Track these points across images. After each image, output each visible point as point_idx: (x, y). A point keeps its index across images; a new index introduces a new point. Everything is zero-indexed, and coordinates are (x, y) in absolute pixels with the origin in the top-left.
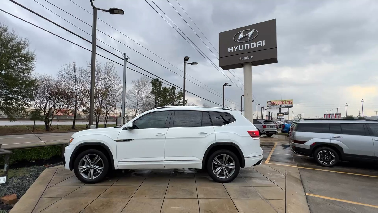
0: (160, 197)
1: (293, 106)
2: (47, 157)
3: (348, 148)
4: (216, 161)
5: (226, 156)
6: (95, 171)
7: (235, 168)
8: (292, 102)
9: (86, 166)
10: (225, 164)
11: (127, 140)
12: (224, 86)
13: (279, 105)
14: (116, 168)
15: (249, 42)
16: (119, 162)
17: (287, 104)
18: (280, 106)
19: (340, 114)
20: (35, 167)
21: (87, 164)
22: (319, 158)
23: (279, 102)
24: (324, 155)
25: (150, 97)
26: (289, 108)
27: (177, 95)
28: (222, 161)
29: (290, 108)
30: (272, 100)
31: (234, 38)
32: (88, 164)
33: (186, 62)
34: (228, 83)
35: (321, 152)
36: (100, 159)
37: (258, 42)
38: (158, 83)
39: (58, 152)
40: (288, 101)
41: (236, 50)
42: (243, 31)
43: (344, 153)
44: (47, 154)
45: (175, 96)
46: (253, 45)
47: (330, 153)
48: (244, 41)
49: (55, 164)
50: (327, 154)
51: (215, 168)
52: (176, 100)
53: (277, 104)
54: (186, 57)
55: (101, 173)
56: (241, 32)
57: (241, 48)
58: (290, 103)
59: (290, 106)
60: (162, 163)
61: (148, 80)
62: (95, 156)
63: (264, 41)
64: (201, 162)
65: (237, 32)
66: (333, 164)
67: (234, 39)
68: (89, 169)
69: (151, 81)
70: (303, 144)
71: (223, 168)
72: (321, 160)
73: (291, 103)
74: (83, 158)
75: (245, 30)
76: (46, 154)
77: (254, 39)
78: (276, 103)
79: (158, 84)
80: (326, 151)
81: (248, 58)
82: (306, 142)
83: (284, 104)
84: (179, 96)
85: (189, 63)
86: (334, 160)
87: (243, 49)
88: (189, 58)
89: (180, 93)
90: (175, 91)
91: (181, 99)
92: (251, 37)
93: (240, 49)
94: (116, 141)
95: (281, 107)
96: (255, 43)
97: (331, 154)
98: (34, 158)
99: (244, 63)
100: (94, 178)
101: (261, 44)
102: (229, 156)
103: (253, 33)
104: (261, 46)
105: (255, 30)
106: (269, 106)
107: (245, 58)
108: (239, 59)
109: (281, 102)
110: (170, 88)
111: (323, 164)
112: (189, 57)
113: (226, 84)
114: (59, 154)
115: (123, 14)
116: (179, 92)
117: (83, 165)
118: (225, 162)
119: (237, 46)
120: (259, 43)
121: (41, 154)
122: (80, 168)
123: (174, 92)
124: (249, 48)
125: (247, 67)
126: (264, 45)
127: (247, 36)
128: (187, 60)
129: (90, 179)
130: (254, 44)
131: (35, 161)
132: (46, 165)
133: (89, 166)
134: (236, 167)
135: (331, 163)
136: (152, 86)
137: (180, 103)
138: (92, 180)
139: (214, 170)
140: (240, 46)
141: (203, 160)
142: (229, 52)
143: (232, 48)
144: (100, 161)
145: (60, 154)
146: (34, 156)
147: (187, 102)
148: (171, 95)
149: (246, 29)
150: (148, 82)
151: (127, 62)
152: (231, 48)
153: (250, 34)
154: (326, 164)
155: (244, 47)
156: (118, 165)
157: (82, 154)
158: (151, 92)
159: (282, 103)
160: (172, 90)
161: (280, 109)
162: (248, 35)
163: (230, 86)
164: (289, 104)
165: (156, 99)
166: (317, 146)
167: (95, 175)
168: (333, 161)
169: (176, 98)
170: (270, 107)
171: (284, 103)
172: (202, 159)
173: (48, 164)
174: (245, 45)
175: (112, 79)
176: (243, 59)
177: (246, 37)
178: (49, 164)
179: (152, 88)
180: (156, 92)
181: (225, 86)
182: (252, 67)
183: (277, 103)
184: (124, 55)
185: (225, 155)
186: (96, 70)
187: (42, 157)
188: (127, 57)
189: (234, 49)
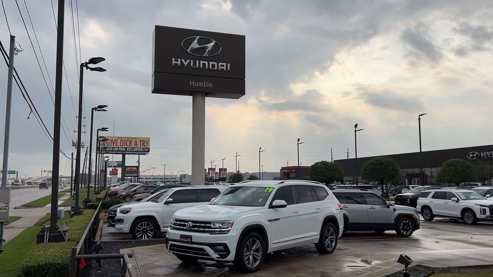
1: (149, 151)
4: (326, 233)
5: (331, 229)
6: (254, 258)
8: (147, 143)
10: (330, 237)
11: (277, 220)
13: (123, 146)
14: (269, 251)
15: (208, 59)
16: (272, 244)
17: (139, 146)
18: (124, 149)
19: (226, 169)
23: (123, 141)
26: (139, 154)
28: (329, 233)
29: (142, 154)
31: (183, 43)
33: (89, 65)
34: (107, 106)
36: (260, 244)
37: (220, 64)
40: (141, 141)
41: (186, 66)
42: (198, 37)
43: (350, 222)
46: (213, 65)
48: (199, 53)
53: (119, 146)
56: (195, 39)
57: (195, 64)
58: (143, 144)
59: (144, 151)
62: (255, 241)
63: (229, 64)
64: (318, 237)
65: (189, 35)
67: (182, 46)
73: (145, 144)
74: (248, 243)
75: (202, 37)
77: (214, 56)
78: (116, 143)
81: (205, 85)
83: (133, 147)
87: (197, 67)
88: (103, 61)
93: (192, 67)
94: (269, 221)
95: (126, 151)
96: (216, 63)
101: (225, 68)
102: (333, 229)
103: (213, 47)
104: (225, 70)
105: (216, 43)
107: (201, 83)
108: (191, 83)
109: (126, 140)
113: (101, 108)
117: (246, 251)
119: (188, 61)
120: (222, 65)
124: (207, 68)
125: (199, 97)
127: (205, 49)
128: (95, 63)
129: (252, 267)
134: (335, 239)
139: (325, 241)
140: (192, 61)
142: (173, 66)
143: (179, 60)
144: (260, 247)
149: (205, 36)
152: (176, 60)
153: (210, 46)
155: (199, 64)
156: (271, 247)
159: (128, 144)
161: (124, 155)
162: (207, 47)
164: (142, 147)
167: (255, 263)
171: (133, 143)
172: (320, 233)
174: (202, 62)
176: (196, 85)
182: (206, 97)
183: (119, 141)
184: (12, 41)
189: (182, 63)
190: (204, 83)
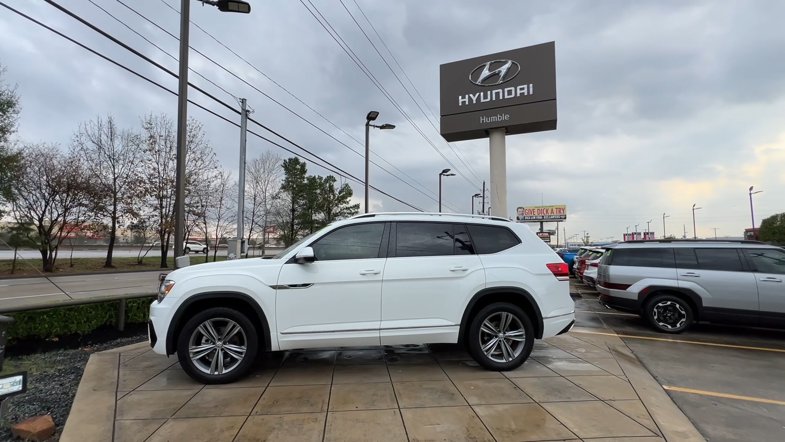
0: (388, 407)
1: (565, 218)
2: (86, 329)
3: (709, 296)
4: (486, 327)
5: (507, 316)
6: (226, 355)
7: (524, 340)
8: (563, 210)
9: (204, 347)
10: (505, 333)
11: (299, 286)
12: (440, 175)
13: (540, 215)
14: (274, 347)
15: (502, 86)
16: (282, 334)
17: (555, 214)
18: (541, 218)
19: (653, 233)
20: (61, 351)
21: (207, 341)
22: (656, 317)
23: (540, 210)
24: (665, 311)
25: (279, 198)
26: (557, 221)
27: (337, 193)
28: (497, 326)
29: (559, 221)
30: (527, 205)
31: (470, 76)
32: (210, 341)
33: (371, 122)
34: (450, 170)
35: (660, 304)
36: (238, 328)
37: (519, 87)
38: (298, 167)
39: (111, 317)
40: (557, 209)
41: (474, 102)
42: (489, 63)
43: (704, 305)
44: (85, 322)
45: (334, 195)
46: (510, 92)
47: (678, 306)
48: (491, 82)
49: (105, 345)
50: (670, 308)
51: (485, 342)
52: (337, 205)
53: (537, 215)
54: (371, 112)
55: (242, 359)
56: (485, 66)
57: (485, 97)
58: (560, 211)
59: (561, 218)
60: (376, 334)
61: (276, 160)
62: (225, 324)
63: (531, 85)
64: (457, 330)
65: (477, 64)
66: (684, 326)
67: (470, 78)
68: (213, 352)
69: (282, 162)
70: (625, 289)
71: (500, 341)
72: (659, 320)
73: (562, 211)
74: (199, 328)
75: (493, 62)
76: (83, 321)
77: (511, 80)
78: (534, 212)
79: (299, 169)
80: (669, 303)
81: (500, 119)
82: (631, 285)
83: (550, 214)
84: (342, 195)
85: (376, 127)
86: (683, 320)
87: (489, 99)
88: (379, 115)
89: (344, 189)
90: (333, 186)
91: (347, 202)
92: (504, 77)
93: (482, 100)
94: (274, 287)
95: (544, 219)
96: (513, 89)
97: (680, 308)
98: (57, 331)
99: (490, 129)
100: (224, 372)
101: (525, 91)
102: (512, 315)
103: (509, 69)
104: (526, 94)
105: (513, 63)
106: (521, 217)
107: (494, 117)
108: (481, 120)
109: (543, 208)
110: (322, 178)
111: (665, 329)
112: (378, 113)
113: (446, 172)
114: (111, 322)
115: (248, 11)
116: (343, 187)
117: (198, 343)
118: (505, 329)
119: (478, 94)
120: (521, 89)
121: (73, 323)
122: (193, 349)
123: (331, 187)
124: (501, 98)
125: (497, 136)
126: (531, 93)
127: (498, 74)
128: (374, 119)
129: (216, 373)
130: (511, 90)
131: (57, 339)
132: (86, 345)
133: (213, 344)
134: (526, 338)
135: (678, 325)
136: (286, 174)
137: (345, 211)
138: (222, 376)
139: (483, 344)
140: (482, 94)
141: (461, 325)
142: (460, 104)
143: (467, 96)
144: (239, 333)
145: (114, 320)
146: (56, 327)
147: (359, 208)
148: (326, 194)
149: (497, 59)
150: (277, 165)
151: (248, 120)
152: (464, 97)
153: (504, 69)
154: (670, 327)
155: (492, 95)
156: (279, 340)
157: (196, 317)
158: (283, 187)
159: (545, 213)
160: (327, 182)
161: (542, 223)
162: (500, 72)
163: (452, 175)
164: (558, 214)
165: (294, 201)
166: (653, 293)
167: (226, 366)
168: (682, 322)
169: (335, 201)
170: (522, 220)
171: (549, 212)
172: (460, 323)
173: (90, 344)
174: (494, 92)
175: (199, 156)
176: (488, 120)
177: (497, 76)
178: (92, 345)
179: (284, 177)
180: (295, 186)
181: (444, 175)
182: (506, 136)
183: (536, 211)
184: (242, 102)
185: (504, 314)
186: (162, 136)
187: (74, 327)
188: (247, 108)
189: (470, 99)
190: (499, 116)
